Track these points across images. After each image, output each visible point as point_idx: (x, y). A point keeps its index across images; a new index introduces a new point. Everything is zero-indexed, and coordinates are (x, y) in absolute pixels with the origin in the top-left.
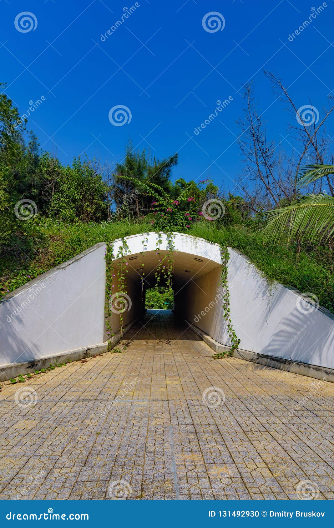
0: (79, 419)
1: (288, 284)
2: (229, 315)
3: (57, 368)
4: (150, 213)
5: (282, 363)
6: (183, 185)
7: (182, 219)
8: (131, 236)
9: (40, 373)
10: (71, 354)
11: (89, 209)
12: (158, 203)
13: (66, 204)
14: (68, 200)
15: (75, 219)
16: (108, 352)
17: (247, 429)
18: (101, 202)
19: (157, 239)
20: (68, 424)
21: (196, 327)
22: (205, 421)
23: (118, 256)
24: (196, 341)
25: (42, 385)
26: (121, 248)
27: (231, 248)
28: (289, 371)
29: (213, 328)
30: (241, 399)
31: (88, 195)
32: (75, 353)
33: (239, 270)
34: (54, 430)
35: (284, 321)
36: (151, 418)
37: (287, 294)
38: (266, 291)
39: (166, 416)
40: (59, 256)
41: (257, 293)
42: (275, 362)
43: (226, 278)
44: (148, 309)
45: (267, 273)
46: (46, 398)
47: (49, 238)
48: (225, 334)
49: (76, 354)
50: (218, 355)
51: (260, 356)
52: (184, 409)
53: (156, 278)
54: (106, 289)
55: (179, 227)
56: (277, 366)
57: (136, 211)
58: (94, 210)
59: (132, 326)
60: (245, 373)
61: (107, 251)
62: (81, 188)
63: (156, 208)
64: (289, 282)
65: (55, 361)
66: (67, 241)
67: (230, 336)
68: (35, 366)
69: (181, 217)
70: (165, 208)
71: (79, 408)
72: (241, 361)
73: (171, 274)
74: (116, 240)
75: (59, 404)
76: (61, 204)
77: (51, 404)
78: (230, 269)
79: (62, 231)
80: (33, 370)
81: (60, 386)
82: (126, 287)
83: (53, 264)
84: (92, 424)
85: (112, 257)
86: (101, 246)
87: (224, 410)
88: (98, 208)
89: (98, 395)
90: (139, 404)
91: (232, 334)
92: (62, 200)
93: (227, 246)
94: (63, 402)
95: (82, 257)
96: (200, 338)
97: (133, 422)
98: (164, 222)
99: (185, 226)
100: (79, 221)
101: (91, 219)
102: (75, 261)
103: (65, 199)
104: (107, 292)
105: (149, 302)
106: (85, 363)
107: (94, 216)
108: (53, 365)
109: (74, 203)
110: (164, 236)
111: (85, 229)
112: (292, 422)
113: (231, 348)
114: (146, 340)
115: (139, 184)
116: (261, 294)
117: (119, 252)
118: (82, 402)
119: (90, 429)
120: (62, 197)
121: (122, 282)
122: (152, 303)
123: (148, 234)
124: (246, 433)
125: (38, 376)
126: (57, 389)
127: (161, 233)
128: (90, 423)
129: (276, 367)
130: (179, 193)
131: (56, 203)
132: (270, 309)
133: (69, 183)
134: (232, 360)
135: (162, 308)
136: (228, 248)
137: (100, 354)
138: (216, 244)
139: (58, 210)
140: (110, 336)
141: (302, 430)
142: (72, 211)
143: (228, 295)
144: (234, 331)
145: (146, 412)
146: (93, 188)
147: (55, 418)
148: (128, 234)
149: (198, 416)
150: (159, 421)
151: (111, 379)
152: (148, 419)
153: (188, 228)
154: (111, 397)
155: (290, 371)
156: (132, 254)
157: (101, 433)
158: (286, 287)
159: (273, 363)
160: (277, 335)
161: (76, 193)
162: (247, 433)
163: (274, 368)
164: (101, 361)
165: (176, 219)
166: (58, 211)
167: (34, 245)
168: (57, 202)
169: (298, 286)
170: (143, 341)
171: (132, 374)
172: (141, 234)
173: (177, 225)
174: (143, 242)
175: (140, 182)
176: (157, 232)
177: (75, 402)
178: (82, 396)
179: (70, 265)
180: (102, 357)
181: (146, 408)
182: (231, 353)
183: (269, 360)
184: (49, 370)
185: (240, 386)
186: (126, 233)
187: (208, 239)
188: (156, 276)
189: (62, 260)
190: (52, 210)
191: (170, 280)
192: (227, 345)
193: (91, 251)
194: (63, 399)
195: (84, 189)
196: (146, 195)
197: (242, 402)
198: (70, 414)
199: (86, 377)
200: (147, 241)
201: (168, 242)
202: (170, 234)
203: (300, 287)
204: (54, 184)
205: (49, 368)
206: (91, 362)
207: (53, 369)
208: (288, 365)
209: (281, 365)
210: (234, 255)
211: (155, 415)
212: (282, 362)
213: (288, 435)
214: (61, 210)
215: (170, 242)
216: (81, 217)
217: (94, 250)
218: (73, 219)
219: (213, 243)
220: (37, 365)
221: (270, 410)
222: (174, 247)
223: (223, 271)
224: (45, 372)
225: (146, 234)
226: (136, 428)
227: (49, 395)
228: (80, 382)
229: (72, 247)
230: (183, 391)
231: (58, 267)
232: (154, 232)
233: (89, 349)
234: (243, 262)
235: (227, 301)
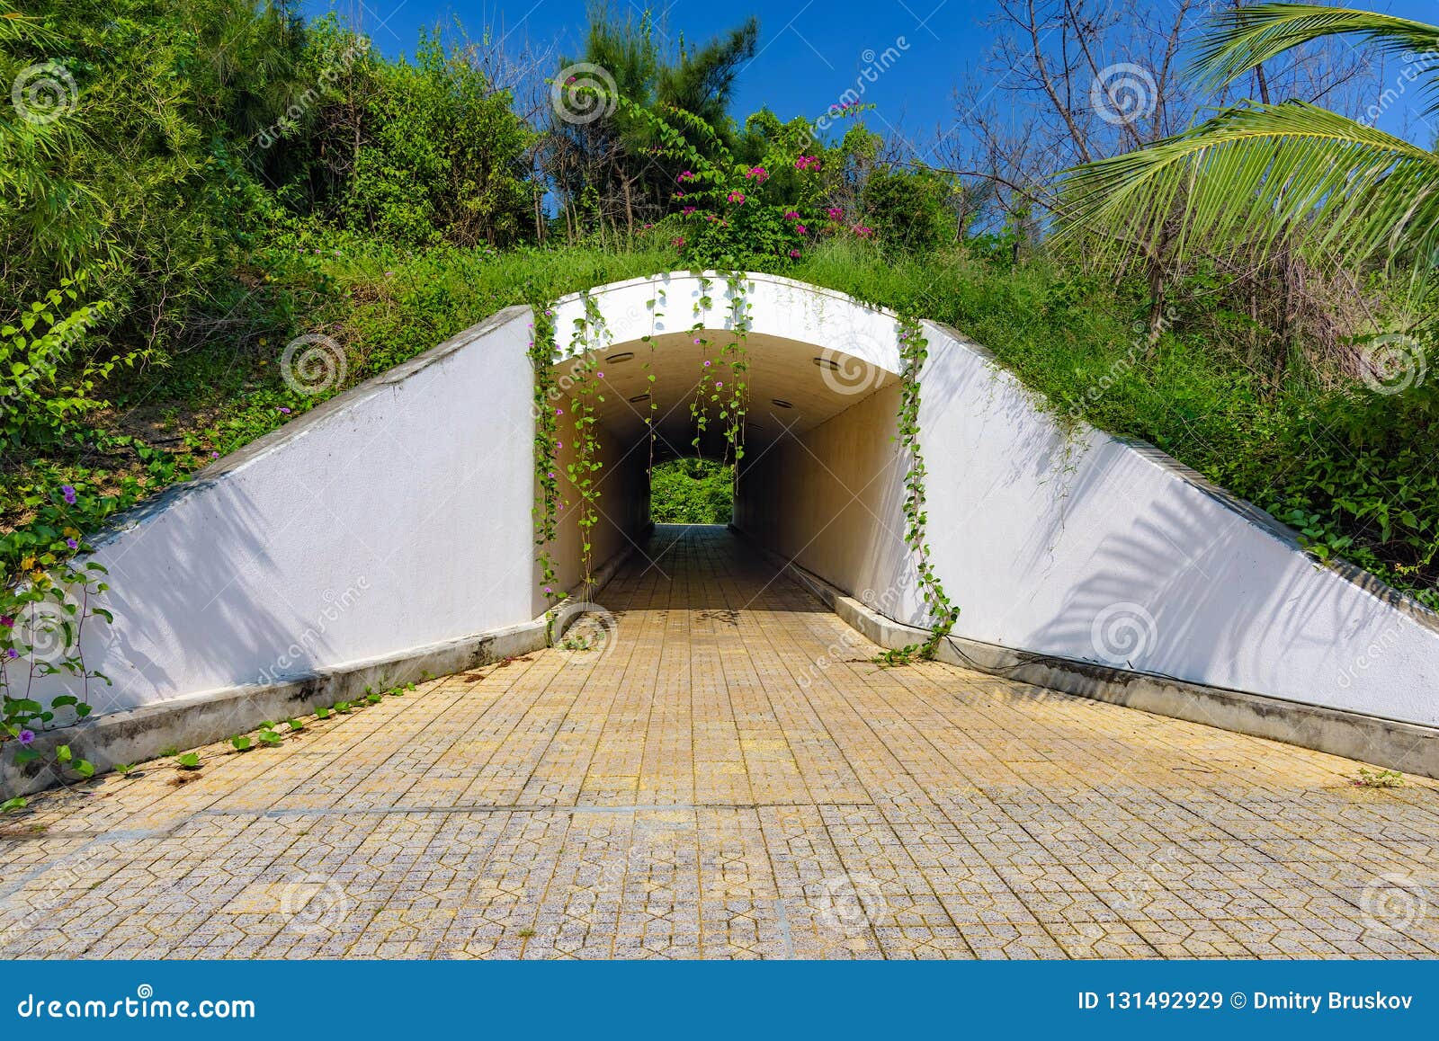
0: (459, 877)
1: (1127, 431)
2: (923, 535)
3: (386, 700)
4: (671, 212)
5: (1102, 679)
6: (769, 132)
7: (776, 229)
8: (610, 286)
9: (334, 715)
10: (432, 655)
11: (474, 204)
12: (697, 177)
13: (401, 186)
14: (405, 172)
15: (430, 237)
16: (549, 647)
17: (1047, 912)
18: (513, 181)
19: (695, 294)
20: (420, 898)
21: (810, 573)
22: (893, 881)
23: (571, 350)
24: (812, 614)
25: (336, 756)
26: (581, 324)
27: (933, 322)
28: (1123, 705)
29: (866, 575)
30: (998, 802)
31: (469, 157)
32: (442, 653)
33: (958, 393)
34: (372, 919)
35: (1110, 545)
36: (705, 872)
37: (1124, 464)
38: (1051, 454)
39: (759, 863)
40: (380, 345)
41: (1017, 462)
42: (1078, 676)
43: (915, 419)
44: (658, 523)
45: (1055, 397)
46: (349, 800)
47: (350, 293)
48: (908, 593)
49: (447, 655)
50: (890, 655)
51: (1027, 658)
52: (813, 837)
53: (696, 419)
54: (536, 456)
55: (766, 256)
56: (1084, 687)
57: (625, 214)
58: (491, 206)
59: (617, 571)
60: (985, 710)
61: (535, 335)
62: (446, 134)
63: (691, 195)
64: (1128, 425)
65: (380, 676)
66: (404, 300)
67: (927, 596)
68: (316, 693)
69: (772, 224)
70: (720, 194)
71: (459, 838)
72: (962, 673)
73: (741, 407)
74: (564, 298)
75: (393, 821)
76: (383, 186)
77: (363, 824)
78: (929, 388)
79: (391, 271)
80: (309, 704)
81: (395, 761)
82: (599, 447)
83: (363, 371)
84: (507, 898)
85: (552, 354)
86: (516, 317)
87: (949, 840)
88: (505, 201)
89: (520, 788)
90: (660, 821)
91: (931, 590)
92: (386, 172)
93: (921, 317)
94: (403, 815)
95: (455, 350)
96: (824, 603)
97: (647, 887)
98: (718, 240)
99: (786, 252)
100: (444, 243)
101: (483, 235)
102: (434, 362)
103: (398, 169)
104: (540, 464)
105: (661, 503)
106: (476, 682)
107: (493, 229)
108: (376, 690)
109: (426, 184)
110: (719, 286)
111: (463, 266)
112: (1198, 884)
113: (929, 634)
114: (663, 612)
115: (635, 115)
116: (1033, 467)
117: (574, 335)
118: (467, 814)
119: (496, 917)
120: (386, 165)
121: (587, 433)
122: (669, 506)
123: (667, 279)
124: (1048, 926)
125: (326, 727)
126: (388, 770)
127: (708, 273)
128: (496, 893)
129: (1079, 691)
130: (760, 155)
131: (368, 182)
132: (1063, 509)
133: (406, 117)
134: (934, 671)
135: (700, 521)
136: (924, 324)
137: (524, 655)
138: (885, 310)
139: (376, 205)
140: (553, 599)
141: (1243, 915)
142: (419, 209)
143: (919, 470)
144: (938, 581)
145: (688, 849)
146: (485, 136)
147: (378, 873)
148: (601, 278)
149: (867, 864)
150: (738, 885)
151: (563, 735)
152: (698, 874)
153: (795, 259)
154: (564, 797)
155: (1128, 704)
156: (615, 341)
157: (536, 929)
158: (1120, 441)
159: (1069, 678)
160: (1085, 587)
161: (430, 148)
162: (1053, 928)
163: (1074, 693)
164: (527, 675)
165: (757, 230)
166: (376, 209)
167: (299, 313)
168: (369, 178)
169: (1160, 439)
170: (654, 616)
171: (628, 717)
172: (642, 279)
173: (758, 250)
174: (651, 304)
175: (637, 106)
176: (695, 271)
177: (446, 815)
178: (470, 792)
179: (416, 372)
180: (530, 662)
181: (685, 833)
182: (930, 649)
183: (1055, 670)
184: (362, 706)
185: (985, 755)
186: (595, 277)
187: (860, 295)
188: (696, 414)
189: (392, 358)
190: (356, 206)
191: (739, 425)
192: (916, 624)
193: (485, 330)
194: (406, 804)
195: (455, 136)
196: (656, 154)
197: (1003, 811)
198: (427, 859)
199: (477, 728)
200: (663, 300)
201: (730, 304)
202: (738, 277)
203: (1167, 441)
204: (358, 119)
205: (360, 699)
206: (495, 678)
207: (373, 702)
208: (1122, 685)
209: (1096, 686)
210: (942, 344)
211: (719, 861)
212: (1101, 676)
213: (1201, 935)
214: (385, 205)
215: (737, 305)
216: (451, 230)
217: (495, 328)
218: (425, 235)
219: (874, 306)
220: (323, 692)
221: (1105, 837)
222: (751, 319)
223: (906, 395)
224: (349, 713)
225: (659, 276)
226: (659, 912)
227: (358, 789)
228: (462, 746)
229: (424, 319)
230: (800, 773)
231: (378, 380)
232: (687, 273)
233: (490, 640)
234: (971, 364)
235: (916, 489)
